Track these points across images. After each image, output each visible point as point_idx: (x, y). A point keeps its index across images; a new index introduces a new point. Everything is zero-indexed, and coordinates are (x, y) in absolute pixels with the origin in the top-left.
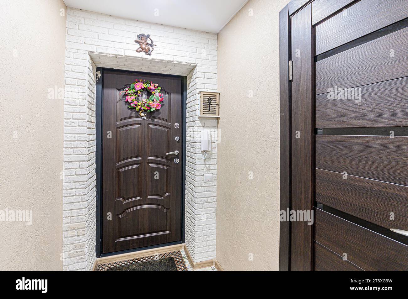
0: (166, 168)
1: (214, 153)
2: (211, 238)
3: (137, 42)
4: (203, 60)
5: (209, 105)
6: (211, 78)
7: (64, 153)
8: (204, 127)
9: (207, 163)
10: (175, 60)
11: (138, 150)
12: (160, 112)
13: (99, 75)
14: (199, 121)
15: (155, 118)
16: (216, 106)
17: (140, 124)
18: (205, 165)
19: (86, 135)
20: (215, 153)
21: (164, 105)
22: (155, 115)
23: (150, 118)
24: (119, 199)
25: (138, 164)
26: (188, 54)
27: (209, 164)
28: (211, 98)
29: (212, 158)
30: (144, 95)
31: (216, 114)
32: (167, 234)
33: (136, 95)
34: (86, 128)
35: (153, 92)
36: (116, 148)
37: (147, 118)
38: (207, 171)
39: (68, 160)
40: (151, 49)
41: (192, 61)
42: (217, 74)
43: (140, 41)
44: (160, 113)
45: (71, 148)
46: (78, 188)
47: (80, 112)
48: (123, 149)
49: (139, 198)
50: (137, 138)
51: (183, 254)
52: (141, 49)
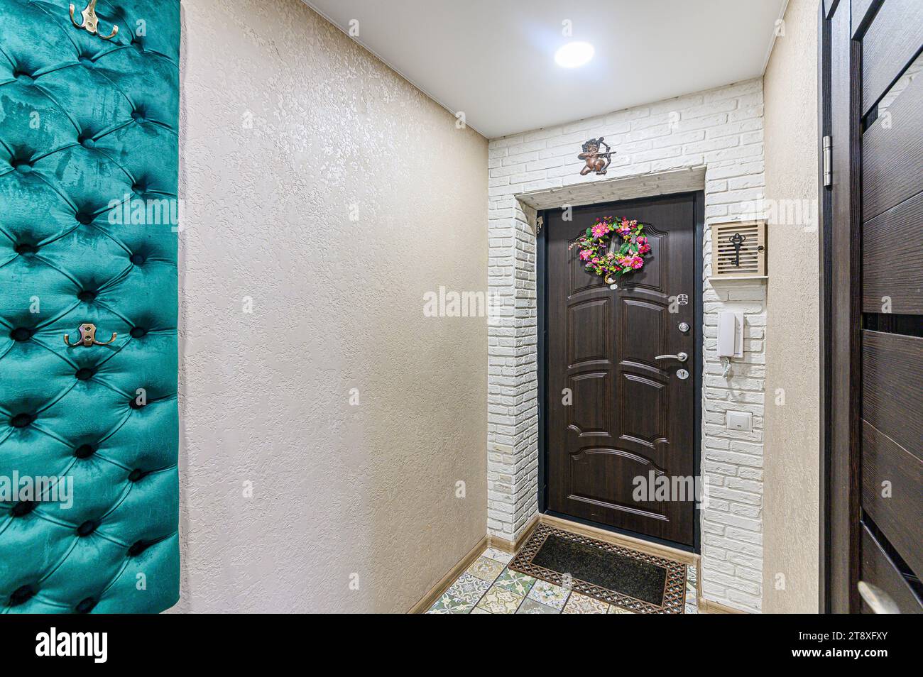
0: (659, 386)
1: (755, 365)
2: (748, 564)
3: (581, 157)
4: (723, 151)
5: (735, 252)
6: (745, 187)
7: (489, 344)
8: (727, 302)
9: (735, 385)
10: (655, 169)
11: (604, 346)
12: (646, 274)
13: (541, 222)
14: (713, 291)
15: (634, 285)
16: (756, 253)
17: (607, 298)
18: (730, 389)
19: (513, 318)
20: (759, 365)
21: (653, 258)
22: (635, 280)
23: (626, 286)
24: (574, 427)
25: (604, 371)
26: (684, 149)
27: (740, 389)
28: (740, 234)
29: (749, 375)
30: (613, 245)
31: (756, 271)
32: (660, 521)
33: (596, 246)
34: (513, 308)
35: (626, 237)
36: (568, 340)
37: (619, 286)
38: (736, 404)
39: (493, 353)
40: (606, 162)
41: (694, 161)
42: (763, 174)
43: (587, 154)
44: (644, 276)
45: (497, 336)
46: (504, 395)
47: (506, 286)
48: (578, 343)
49: (606, 434)
50: (601, 325)
51: (691, 573)
52: (588, 169)
